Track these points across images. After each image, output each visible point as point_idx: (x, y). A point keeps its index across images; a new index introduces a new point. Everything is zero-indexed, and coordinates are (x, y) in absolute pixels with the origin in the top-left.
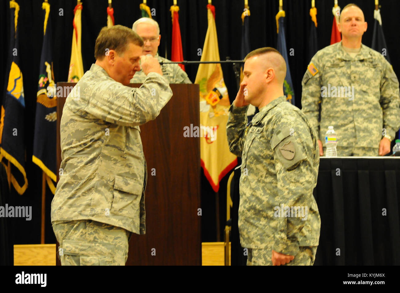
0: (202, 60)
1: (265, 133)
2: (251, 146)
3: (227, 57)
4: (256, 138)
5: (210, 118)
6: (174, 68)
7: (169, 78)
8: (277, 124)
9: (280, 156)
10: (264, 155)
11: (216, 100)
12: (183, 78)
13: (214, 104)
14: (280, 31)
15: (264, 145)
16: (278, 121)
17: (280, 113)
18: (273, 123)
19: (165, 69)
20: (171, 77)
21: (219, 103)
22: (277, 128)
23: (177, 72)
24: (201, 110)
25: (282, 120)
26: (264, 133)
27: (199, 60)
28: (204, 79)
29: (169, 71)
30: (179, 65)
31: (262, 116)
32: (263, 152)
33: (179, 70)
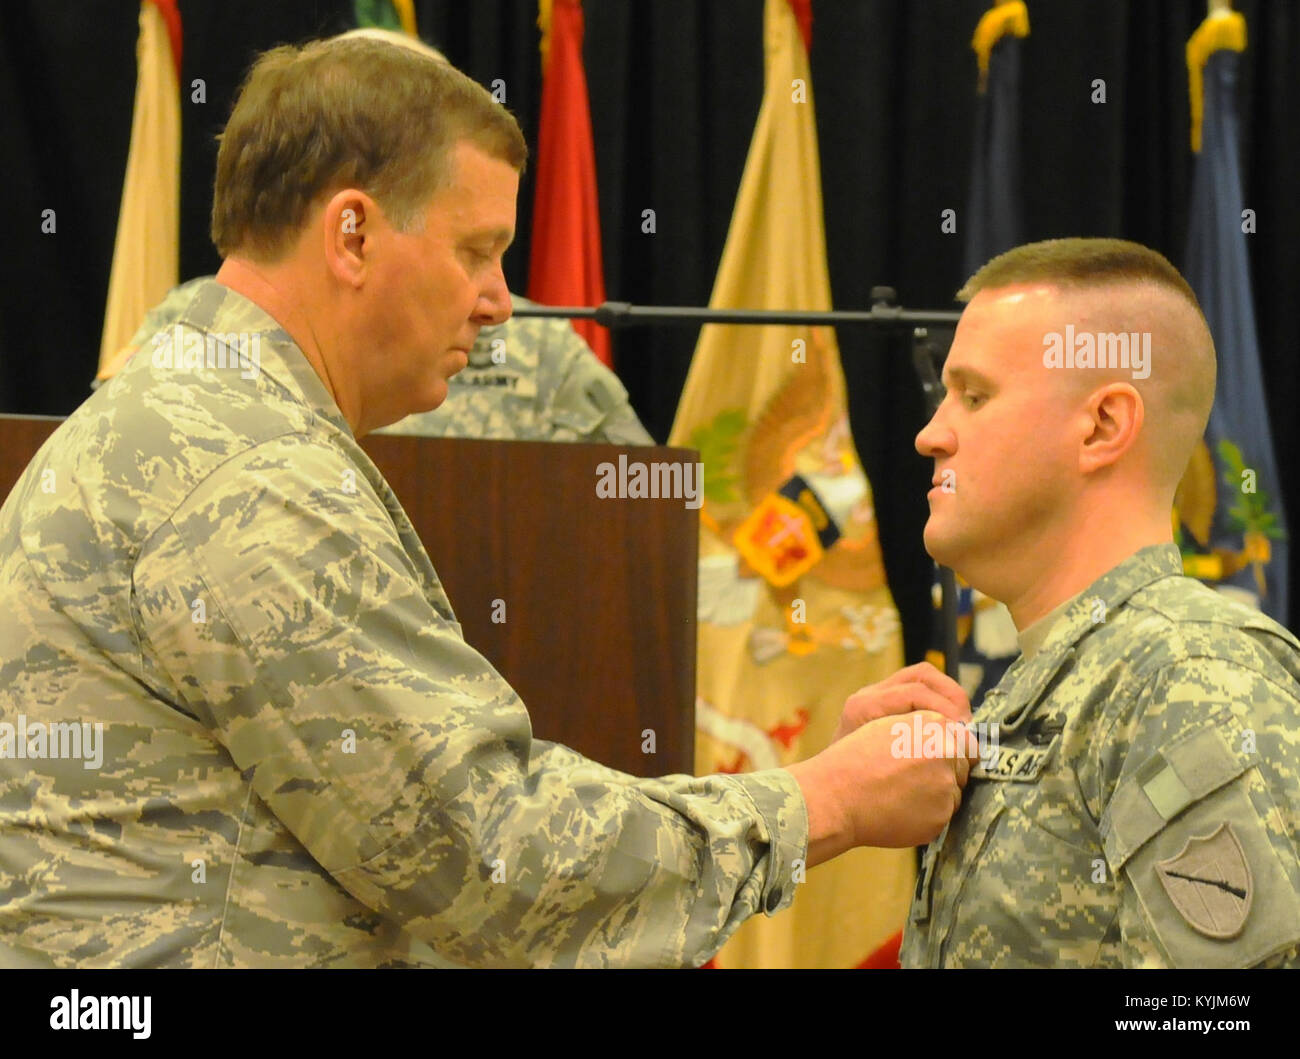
0: (721, 299)
1: (1065, 776)
2: (982, 862)
3: (879, 291)
4: (1014, 812)
5: (759, 664)
6: (543, 343)
7: (514, 407)
8: (1140, 716)
9: (1158, 917)
10: (1062, 914)
11: (797, 553)
12: (599, 407)
13: (783, 580)
14: (1214, 138)
15: (1059, 850)
16: (1148, 699)
17: (1163, 643)
18: (1122, 708)
19: (490, 349)
20: (525, 401)
21: (816, 576)
22: (1140, 738)
23: (563, 368)
24: (703, 612)
25: (1176, 692)
26: (1060, 776)
27: (704, 299)
28: (730, 420)
29: (511, 361)
30: (576, 329)
31: (1045, 674)
32: (1059, 899)
33: (577, 357)
